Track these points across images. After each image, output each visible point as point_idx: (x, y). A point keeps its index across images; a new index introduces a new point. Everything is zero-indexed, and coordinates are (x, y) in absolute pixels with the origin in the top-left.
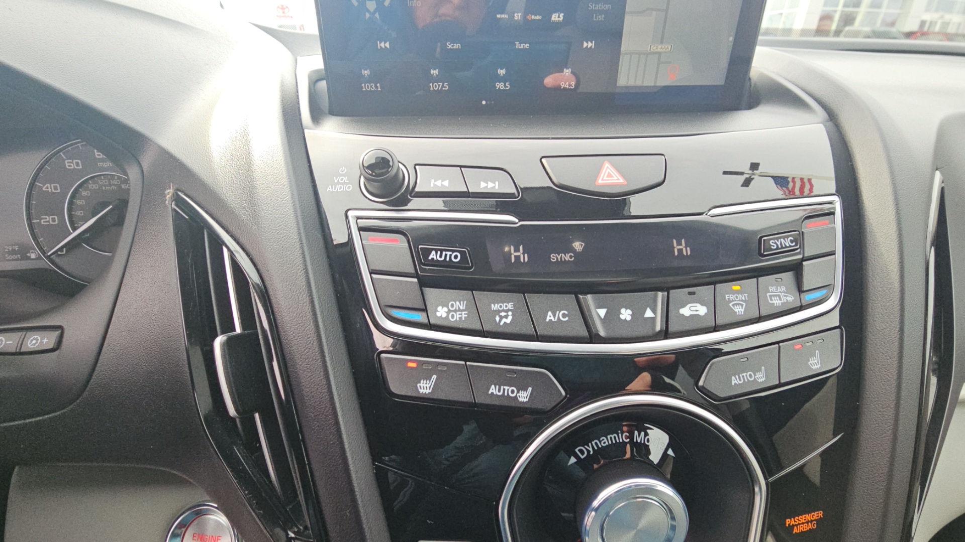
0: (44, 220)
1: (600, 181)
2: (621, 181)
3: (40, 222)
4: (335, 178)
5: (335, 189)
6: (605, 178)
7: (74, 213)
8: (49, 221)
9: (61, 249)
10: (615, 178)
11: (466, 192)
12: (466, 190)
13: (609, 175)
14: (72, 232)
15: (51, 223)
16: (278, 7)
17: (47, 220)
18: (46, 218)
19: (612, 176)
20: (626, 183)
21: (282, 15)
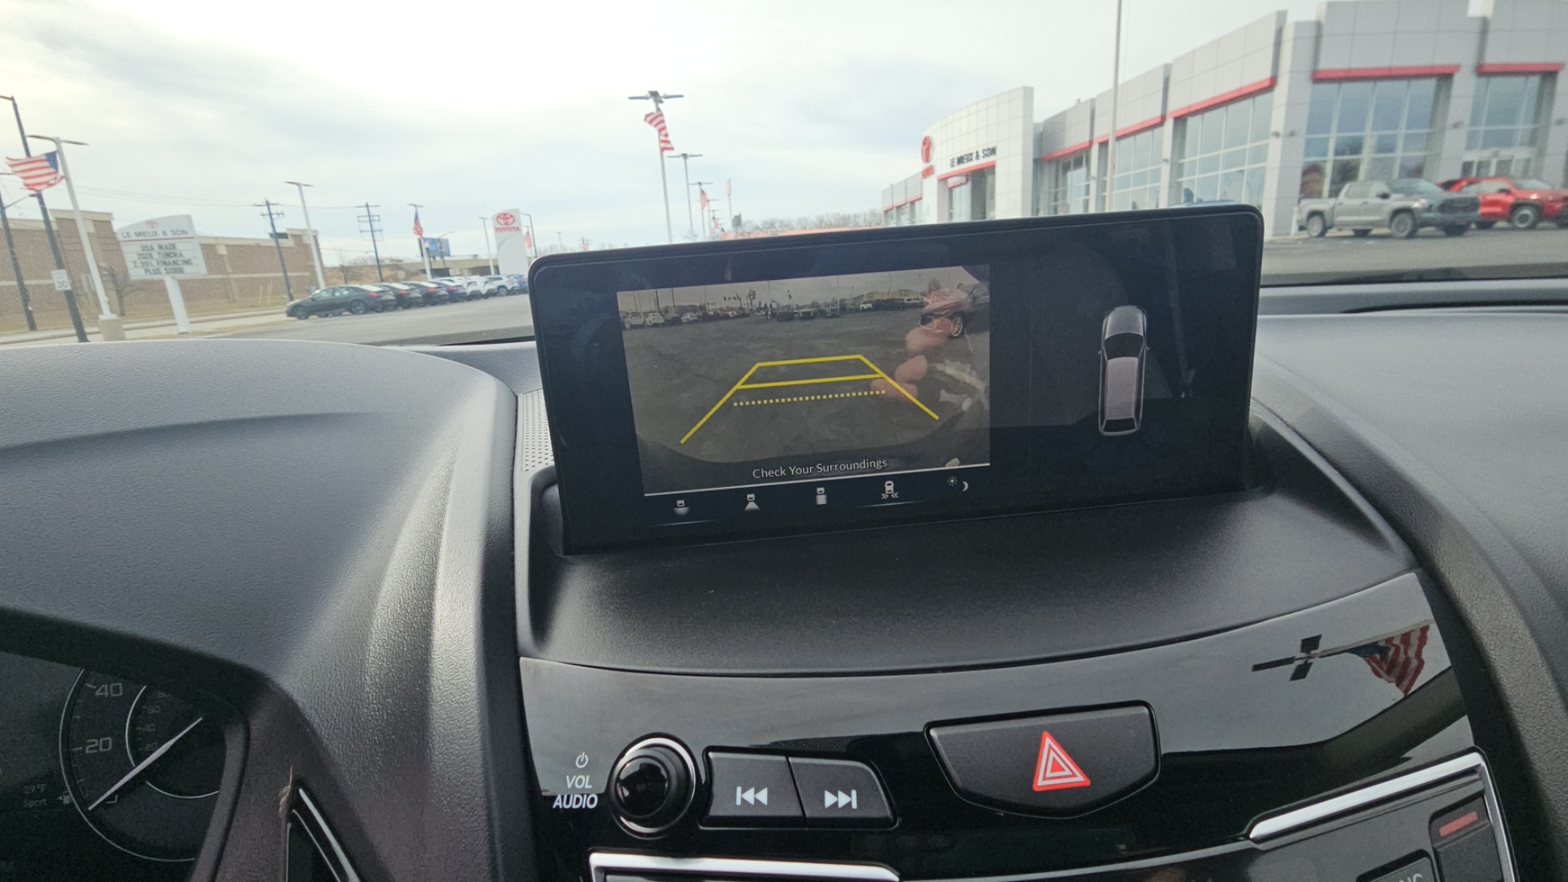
0: (92, 746)
1: (1041, 783)
2: (1080, 778)
3: (84, 749)
4: (568, 777)
5: (568, 803)
6: (1049, 774)
7: (139, 728)
8: (97, 748)
9: (111, 797)
10: (1068, 772)
11: (800, 817)
12: (798, 813)
13: (1056, 767)
14: (134, 765)
15: (101, 749)
16: (498, 217)
17: (96, 744)
18: (94, 743)
19: (1062, 770)
20: (1088, 783)
21: (505, 227)
